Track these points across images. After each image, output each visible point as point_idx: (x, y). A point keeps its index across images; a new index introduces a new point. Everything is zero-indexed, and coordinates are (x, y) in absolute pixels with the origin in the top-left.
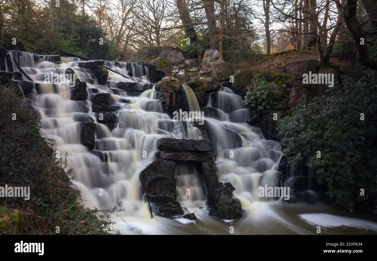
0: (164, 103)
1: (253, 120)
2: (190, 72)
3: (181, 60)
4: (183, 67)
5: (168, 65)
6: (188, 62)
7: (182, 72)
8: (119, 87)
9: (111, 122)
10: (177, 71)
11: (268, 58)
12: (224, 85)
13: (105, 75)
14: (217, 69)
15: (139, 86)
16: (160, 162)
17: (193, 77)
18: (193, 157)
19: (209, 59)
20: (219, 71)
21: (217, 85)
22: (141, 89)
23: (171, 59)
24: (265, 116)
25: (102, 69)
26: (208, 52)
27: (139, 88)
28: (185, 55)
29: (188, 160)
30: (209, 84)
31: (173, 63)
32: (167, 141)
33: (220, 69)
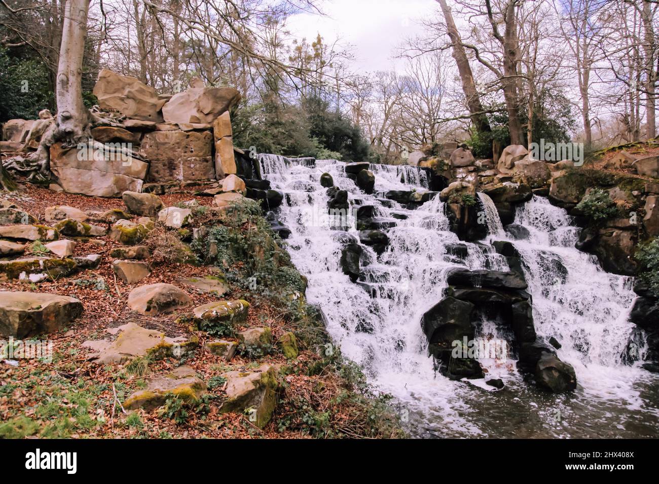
0: (451, 219)
1: (585, 243)
2: (482, 176)
3: (469, 161)
4: (472, 170)
5: (452, 167)
6: (479, 163)
7: (471, 176)
8: (389, 198)
9: (381, 244)
10: (464, 175)
11: (600, 154)
12: (538, 193)
13: (370, 182)
14: (526, 172)
15: (416, 196)
16: (452, 303)
17: (487, 183)
18: (498, 297)
19: (510, 158)
20: (529, 174)
21: (528, 193)
22: (419, 200)
23: (455, 160)
24: (605, 238)
25: (366, 173)
26: (508, 149)
27: (417, 199)
28: (475, 154)
29: (492, 301)
30: (516, 192)
31: (459, 164)
32: (460, 273)
33: (530, 171)
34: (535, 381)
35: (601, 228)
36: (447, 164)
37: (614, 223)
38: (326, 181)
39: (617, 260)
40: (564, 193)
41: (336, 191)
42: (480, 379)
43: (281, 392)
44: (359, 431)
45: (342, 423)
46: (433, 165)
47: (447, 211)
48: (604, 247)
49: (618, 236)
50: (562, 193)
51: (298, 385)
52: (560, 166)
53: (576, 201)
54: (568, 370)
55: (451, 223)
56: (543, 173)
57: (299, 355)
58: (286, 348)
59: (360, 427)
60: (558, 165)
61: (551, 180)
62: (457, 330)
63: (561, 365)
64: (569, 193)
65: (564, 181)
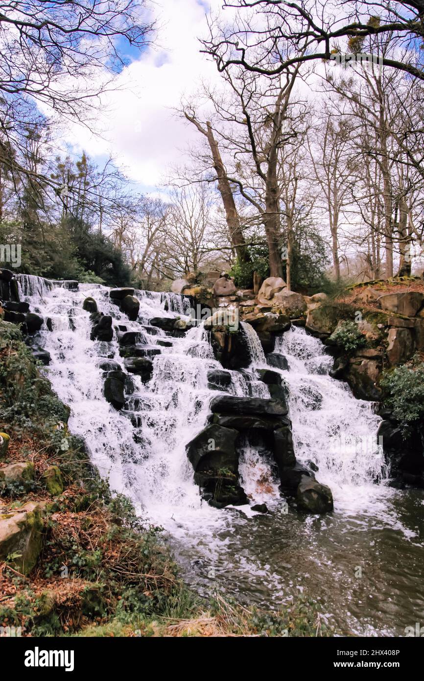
0: (215, 347)
1: (338, 372)
2: (243, 306)
3: (231, 291)
4: (234, 299)
5: (215, 296)
6: (240, 293)
7: (233, 305)
8: (153, 324)
9: (145, 371)
10: (226, 304)
11: (349, 289)
12: (296, 324)
13: (135, 308)
14: (285, 303)
15: (181, 323)
16: (217, 430)
17: (248, 313)
18: (261, 424)
19: (269, 290)
20: (288, 306)
21: (287, 324)
22: (184, 327)
23: (218, 289)
24: (354, 366)
25: (131, 299)
26: (268, 281)
27: (181, 326)
28: (236, 285)
29: (255, 428)
30: (276, 322)
31: (221, 294)
32: (225, 400)
33: (289, 303)
34: (296, 503)
35: (352, 357)
36: (210, 293)
37: (362, 353)
38: (89, 305)
39: (365, 387)
40: (319, 325)
41: (100, 317)
42: (245, 505)
43: (47, 532)
44: (131, 568)
45: (113, 561)
46: (196, 293)
47: (212, 339)
48: (354, 375)
49: (366, 365)
50: (317, 324)
51: (65, 523)
52: (315, 299)
53: (329, 332)
54: (325, 491)
55: (215, 352)
56: (300, 305)
57: (64, 491)
58: (51, 483)
59: (132, 564)
60: (313, 298)
61: (307, 312)
62: (222, 458)
63: (319, 487)
64: (324, 324)
65: (319, 313)
